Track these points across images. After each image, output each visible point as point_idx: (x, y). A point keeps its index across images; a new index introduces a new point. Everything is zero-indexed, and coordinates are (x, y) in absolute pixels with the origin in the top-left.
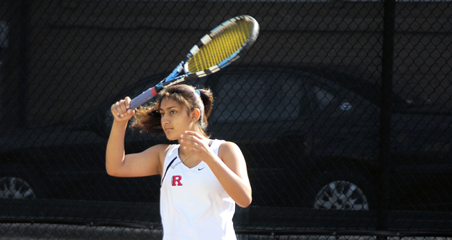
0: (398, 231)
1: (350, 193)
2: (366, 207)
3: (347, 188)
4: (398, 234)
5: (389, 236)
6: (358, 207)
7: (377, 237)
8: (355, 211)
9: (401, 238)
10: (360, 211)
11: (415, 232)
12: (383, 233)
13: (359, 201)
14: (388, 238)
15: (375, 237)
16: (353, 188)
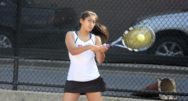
0: (23, 57)
1: (4, 40)
2: (10, 46)
3: (3, 38)
4: (23, 58)
5: (20, 59)
6: (7, 46)
7: (15, 59)
8: (5, 48)
9: (24, 60)
10: (8, 48)
11: (31, 58)
12: (17, 57)
13: (8, 44)
14: (19, 60)
15: (14, 59)
16: (5, 38)
